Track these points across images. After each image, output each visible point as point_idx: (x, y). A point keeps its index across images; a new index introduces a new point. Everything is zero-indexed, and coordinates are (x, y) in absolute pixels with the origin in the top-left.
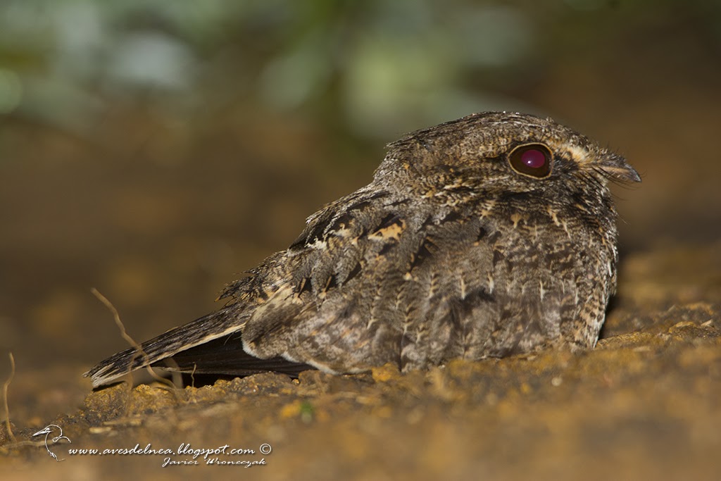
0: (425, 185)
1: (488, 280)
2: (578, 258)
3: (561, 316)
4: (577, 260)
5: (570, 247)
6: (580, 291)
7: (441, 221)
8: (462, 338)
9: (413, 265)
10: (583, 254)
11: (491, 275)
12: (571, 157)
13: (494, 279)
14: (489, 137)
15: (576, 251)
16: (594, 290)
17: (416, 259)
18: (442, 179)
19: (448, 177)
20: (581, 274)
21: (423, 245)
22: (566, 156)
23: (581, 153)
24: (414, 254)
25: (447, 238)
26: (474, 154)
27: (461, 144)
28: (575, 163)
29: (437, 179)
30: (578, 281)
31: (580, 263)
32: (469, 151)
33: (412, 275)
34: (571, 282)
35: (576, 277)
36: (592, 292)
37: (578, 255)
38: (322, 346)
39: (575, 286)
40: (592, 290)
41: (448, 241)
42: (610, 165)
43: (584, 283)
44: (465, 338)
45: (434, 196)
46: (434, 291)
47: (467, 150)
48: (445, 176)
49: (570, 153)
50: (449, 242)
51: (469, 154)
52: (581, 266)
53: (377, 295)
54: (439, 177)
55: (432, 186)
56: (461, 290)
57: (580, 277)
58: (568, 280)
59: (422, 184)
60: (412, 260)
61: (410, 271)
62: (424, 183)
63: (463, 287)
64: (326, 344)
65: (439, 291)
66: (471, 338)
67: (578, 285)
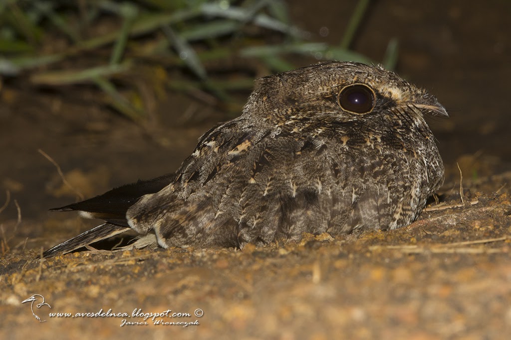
0: (278, 117)
1: (318, 183)
2: (390, 168)
3: (378, 213)
4: (389, 169)
5: (383, 159)
6: (391, 193)
7: (276, 136)
8: (287, 227)
9: (255, 171)
10: (394, 164)
11: (320, 180)
12: (390, 97)
13: (322, 183)
14: (325, 80)
15: (388, 162)
16: (405, 193)
17: (258, 166)
18: (290, 111)
19: (294, 110)
20: (393, 180)
21: (263, 155)
22: (387, 95)
23: (398, 93)
24: (256, 163)
25: (282, 151)
26: (314, 94)
27: (306, 86)
28: (394, 101)
29: (286, 112)
30: (389, 185)
31: (391, 171)
32: (310, 91)
33: (254, 179)
34: (384, 186)
35: (388, 182)
36: (404, 195)
37: (390, 165)
38: (190, 236)
39: (387, 189)
40: (403, 193)
41: (282, 153)
42: (422, 103)
43: (394, 187)
44: (290, 229)
45: (285, 125)
46: (268, 191)
47: (309, 90)
48: (292, 109)
49: (390, 93)
50: (284, 154)
51: (310, 93)
52: (393, 174)
53: (225, 193)
54: (287, 110)
55: (282, 116)
56: (293, 190)
57: (391, 182)
58: (382, 185)
59: (274, 114)
60: (255, 168)
61: (253, 177)
62: (276, 114)
63: (295, 188)
64: (193, 234)
65: (273, 191)
66: (294, 229)
67: (390, 189)
